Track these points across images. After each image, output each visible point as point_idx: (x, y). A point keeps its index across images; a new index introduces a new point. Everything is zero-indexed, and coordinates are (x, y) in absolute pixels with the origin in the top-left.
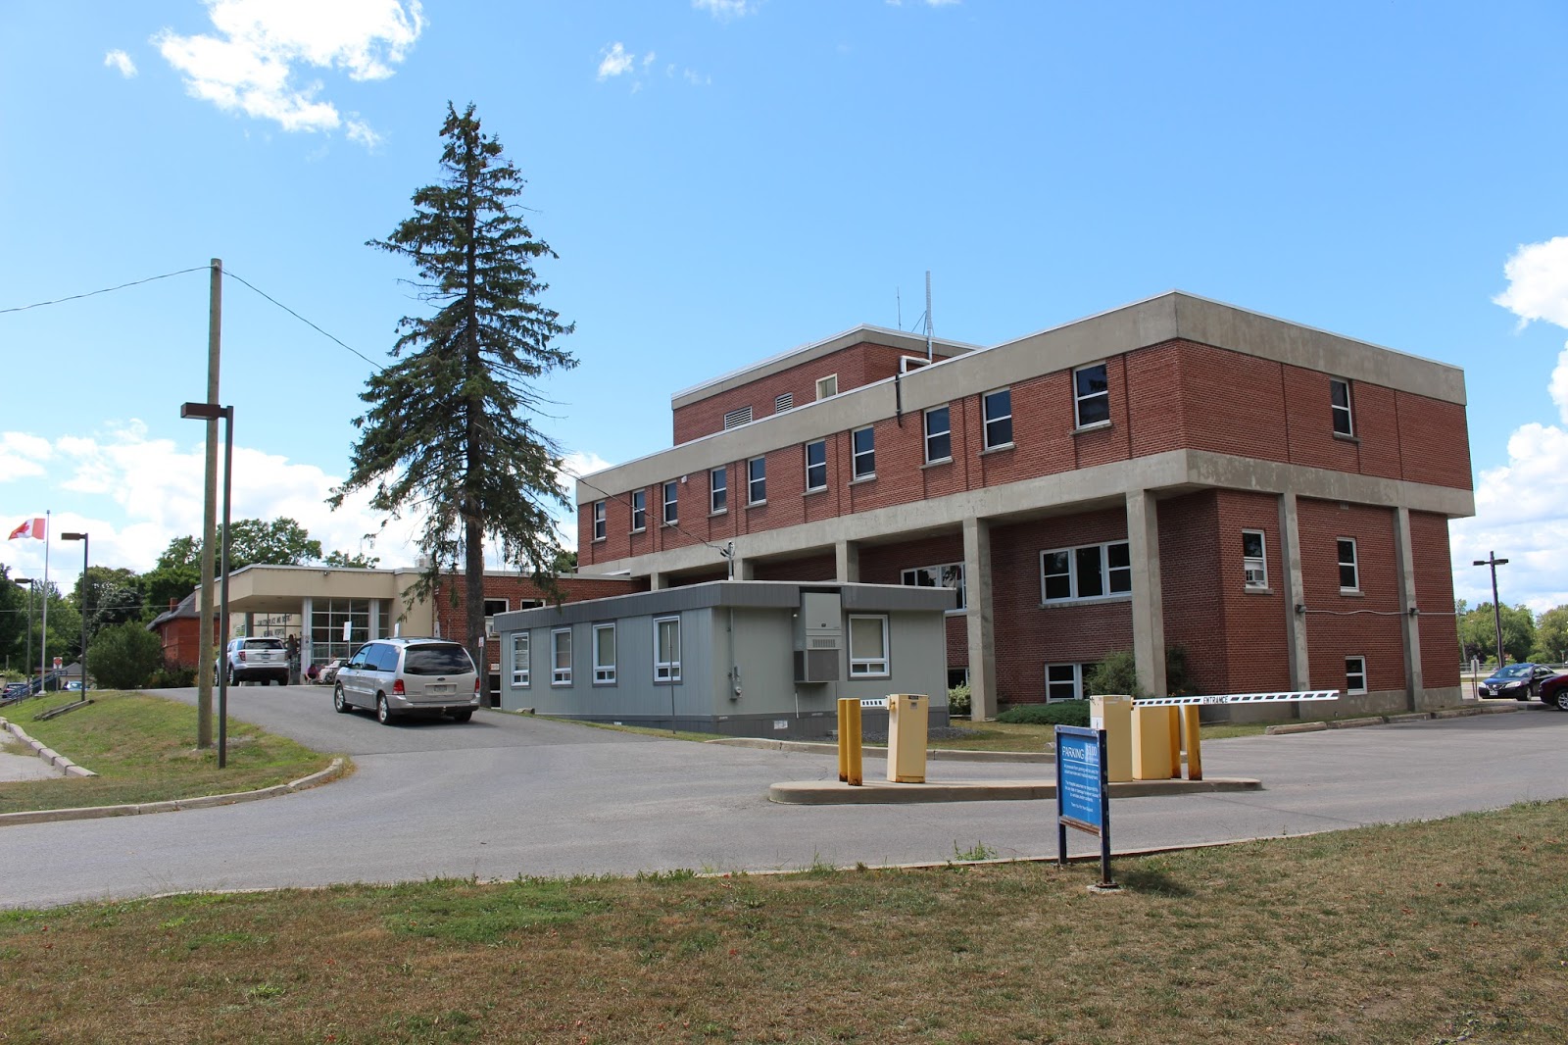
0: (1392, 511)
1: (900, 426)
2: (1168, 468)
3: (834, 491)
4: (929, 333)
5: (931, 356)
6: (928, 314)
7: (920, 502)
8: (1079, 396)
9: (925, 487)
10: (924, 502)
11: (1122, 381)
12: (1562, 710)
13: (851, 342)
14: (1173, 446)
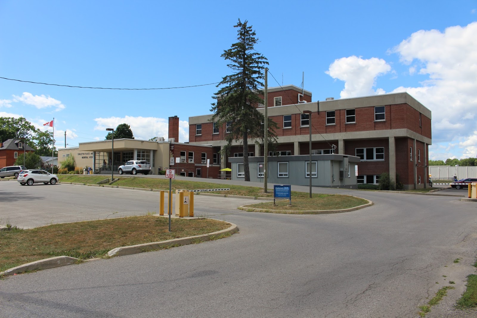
0: (424, 143)
1: (318, 114)
2: (402, 132)
3: (294, 128)
4: (303, 88)
5: (303, 94)
6: (303, 82)
7: (324, 134)
8: (376, 113)
9: (326, 130)
10: (326, 134)
11: (389, 111)
12: (457, 189)
13: (287, 89)
14: (404, 127)
